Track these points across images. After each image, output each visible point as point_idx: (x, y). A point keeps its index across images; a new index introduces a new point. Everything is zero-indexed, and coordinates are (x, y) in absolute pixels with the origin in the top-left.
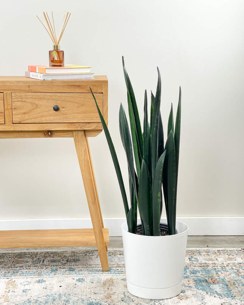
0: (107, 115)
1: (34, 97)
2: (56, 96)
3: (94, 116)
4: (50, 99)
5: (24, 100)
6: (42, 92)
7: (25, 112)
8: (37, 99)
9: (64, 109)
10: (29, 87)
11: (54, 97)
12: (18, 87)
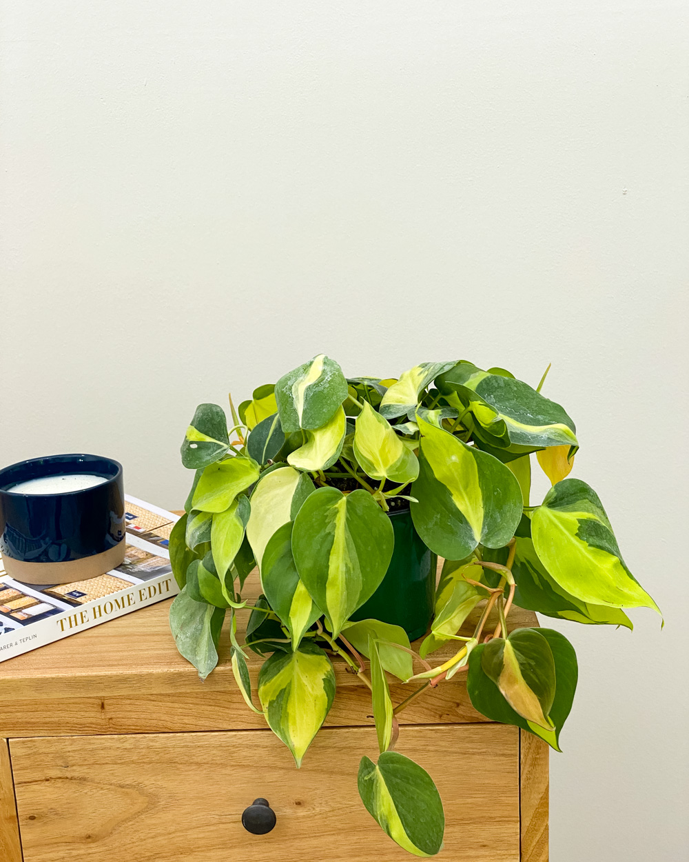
0: (542, 829)
1: (135, 758)
2: (258, 746)
3: (472, 840)
4: (223, 765)
5: (77, 772)
6: (177, 727)
7: (90, 832)
8: (146, 766)
9: (301, 812)
10: (103, 706)
11: (244, 753)
12: (42, 707)
